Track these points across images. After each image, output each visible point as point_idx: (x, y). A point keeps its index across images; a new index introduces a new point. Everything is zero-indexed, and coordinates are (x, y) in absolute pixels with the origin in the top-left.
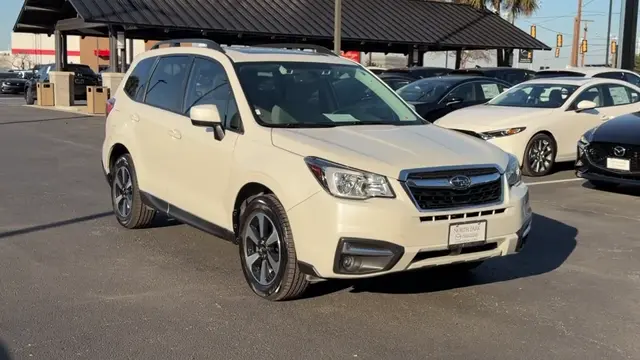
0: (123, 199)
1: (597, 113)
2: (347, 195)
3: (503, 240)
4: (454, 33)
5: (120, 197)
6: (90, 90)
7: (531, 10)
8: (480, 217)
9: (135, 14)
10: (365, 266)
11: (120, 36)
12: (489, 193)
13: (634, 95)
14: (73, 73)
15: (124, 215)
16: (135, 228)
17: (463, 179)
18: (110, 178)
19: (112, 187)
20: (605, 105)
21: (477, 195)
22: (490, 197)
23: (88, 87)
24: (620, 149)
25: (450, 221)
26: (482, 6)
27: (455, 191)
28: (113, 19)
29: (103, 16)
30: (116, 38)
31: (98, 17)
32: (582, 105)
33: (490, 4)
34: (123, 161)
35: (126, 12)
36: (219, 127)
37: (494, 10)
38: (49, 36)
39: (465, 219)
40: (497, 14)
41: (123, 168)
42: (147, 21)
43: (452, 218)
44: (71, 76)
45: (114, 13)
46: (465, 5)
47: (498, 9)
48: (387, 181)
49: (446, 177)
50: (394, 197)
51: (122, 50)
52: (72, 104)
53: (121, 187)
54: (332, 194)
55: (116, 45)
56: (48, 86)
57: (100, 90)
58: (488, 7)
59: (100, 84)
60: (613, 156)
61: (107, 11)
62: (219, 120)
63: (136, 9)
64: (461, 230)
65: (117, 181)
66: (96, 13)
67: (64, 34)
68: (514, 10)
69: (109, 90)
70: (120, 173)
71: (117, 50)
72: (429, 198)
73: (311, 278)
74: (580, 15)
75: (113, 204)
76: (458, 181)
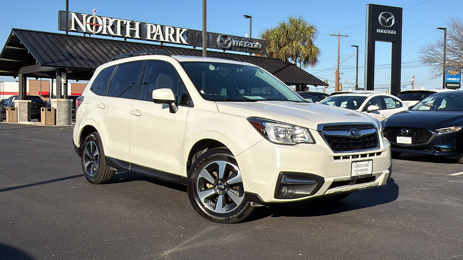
0: (91, 164)
1: (379, 113)
2: (281, 142)
3: (381, 174)
4: (277, 71)
5: (89, 162)
6: (43, 110)
7: (315, 63)
8: (368, 158)
9: (73, 61)
10: (297, 193)
11: (64, 76)
12: (371, 141)
13: (398, 103)
14: (30, 101)
15: (91, 175)
16: (99, 184)
17: (357, 131)
18: (80, 151)
19: (81, 156)
20: (383, 109)
21: (365, 143)
22: (373, 144)
23: (42, 108)
24: (404, 131)
25: (351, 159)
26: (287, 61)
27: (353, 139)
28: (59, 64)
29: (53, 62)
30: (61, 77)
31: (49, 63)
32: (371, 108)
33: (291, 59)
34: (92, 137)
35: (67, 60)
36: (173, 104)
37: (293, 63)
38: (15, 78)
39: (360, 158)
40: (295, 65)
41: (91, 142)
42: (82, 66)
43: (353, 158)
44: (29, 103)
45: (60, 61)
46: (276, 59)
47: (296, 62)
48: (309, 132)
49: (346, 130)
50: (314, 143)
51: (64, 84)
52: (29, 121)
53: (89, 155)
54: (271, 141)
55: (61, 81)
56: (14, 109)
57: (50, 110)
58: (290, 61)
59: (50, 106)
60: (401, 135)
61: (55, 59)
62: (173, 99)
63: (73, 58)
64: (358, 166)
65: (86, 151)
66: (47, 60)
67: (25, 76)
68: (305, 63)
69: (55, 110)
70: (89, 146)
71: (61, 84)
72: (337, 144)
73: (254, 204)
74: (339, 68)
75: (83, 167)
76: (354, 132)
